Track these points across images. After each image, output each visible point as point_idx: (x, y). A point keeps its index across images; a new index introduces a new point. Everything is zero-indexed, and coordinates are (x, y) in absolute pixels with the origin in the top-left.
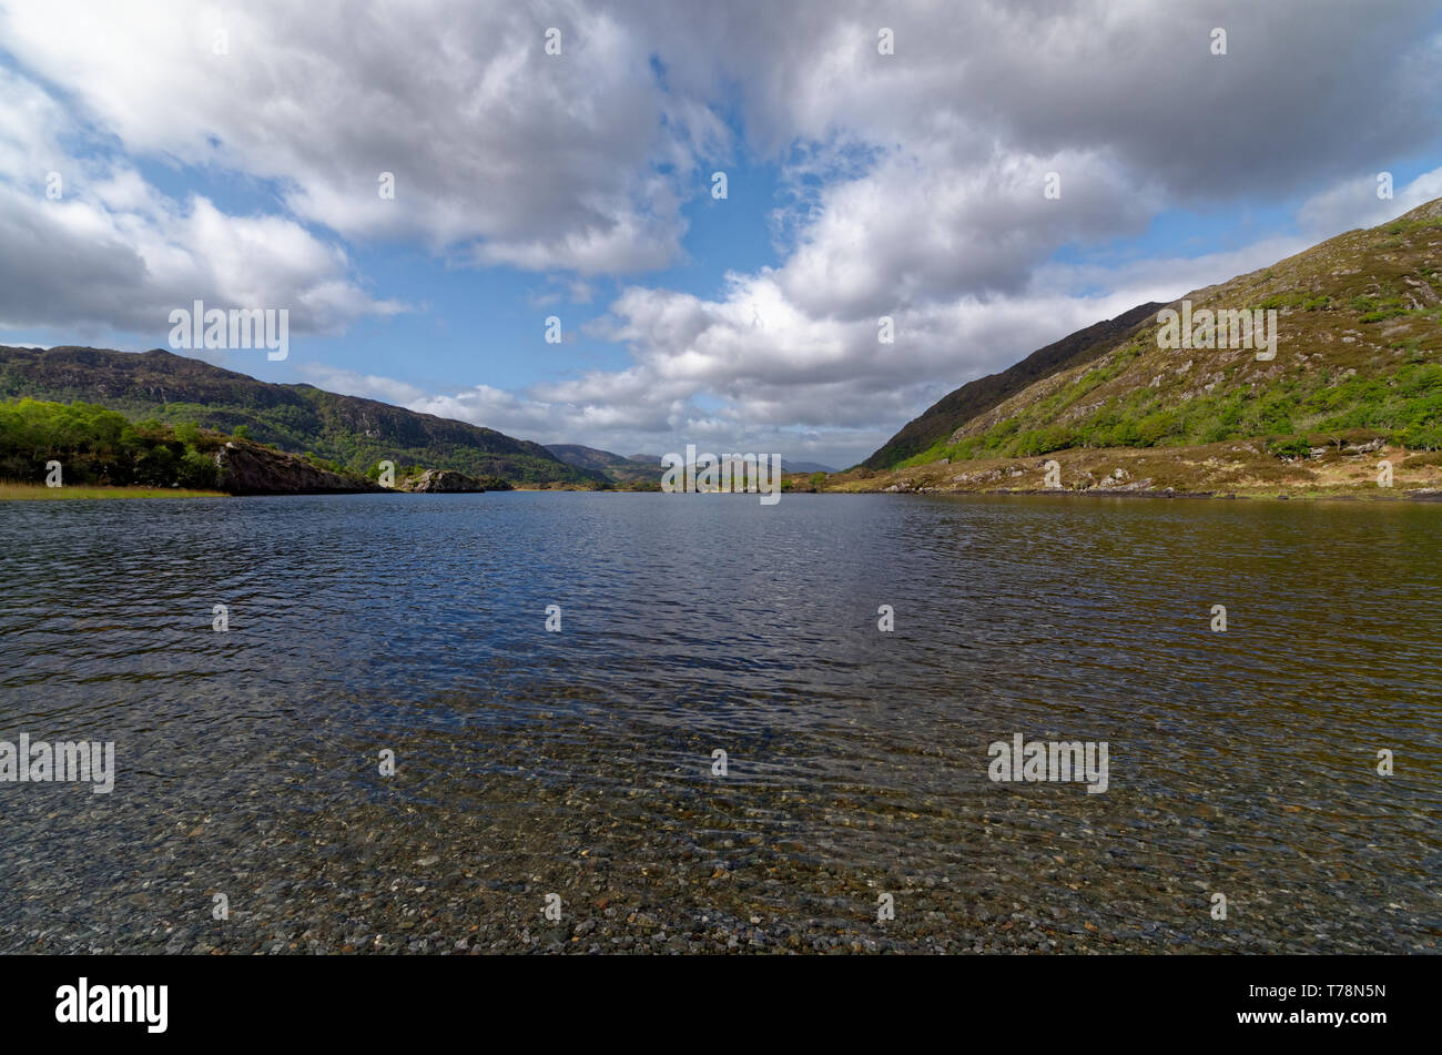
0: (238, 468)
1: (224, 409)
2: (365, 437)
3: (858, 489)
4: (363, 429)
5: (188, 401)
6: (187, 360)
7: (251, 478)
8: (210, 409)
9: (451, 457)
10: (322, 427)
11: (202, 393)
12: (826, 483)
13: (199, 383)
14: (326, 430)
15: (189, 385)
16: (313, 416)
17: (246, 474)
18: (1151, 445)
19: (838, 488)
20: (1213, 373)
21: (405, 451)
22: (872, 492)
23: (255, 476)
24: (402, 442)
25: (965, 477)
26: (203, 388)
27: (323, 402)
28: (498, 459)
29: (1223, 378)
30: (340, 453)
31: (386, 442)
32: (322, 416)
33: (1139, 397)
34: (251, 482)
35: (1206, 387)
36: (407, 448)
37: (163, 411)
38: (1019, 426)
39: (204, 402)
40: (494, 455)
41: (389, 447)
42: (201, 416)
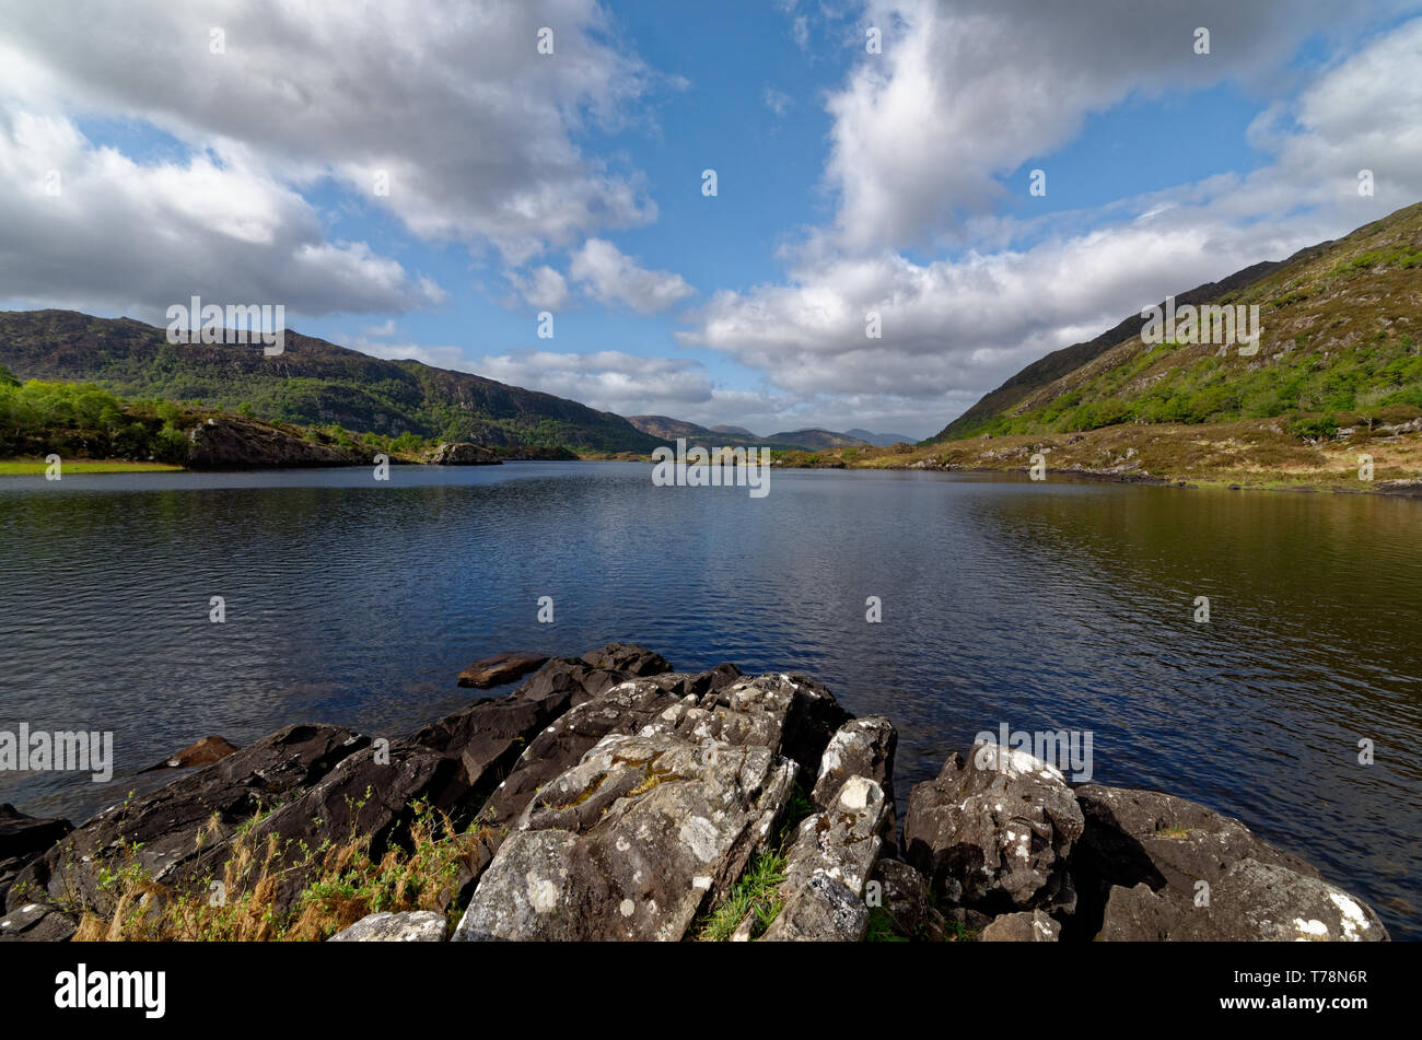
0: (214, 443)
1: (339, 383)
2: (460, 409)
3: (886, 465)
4: (458, 401)
5: (307, 376)
6: (309, 338)
7: (227, 452)
8: (326, 384)
9: (537, 427)
10: (422, 400)
11: (320, 369)
12: (856, 457)
13: (318, 360)
14: (426, 402)
15: (308, 361)
16: (414, 389)
17: (222, 448)
18: (1202, 421)
19: (867, 463)
20: (1283, 340)
21: (494, 422)
22: (898, 468)
23: (232, 450)
24: (492, 414)
25: (991, 454)
26: (320, 364)
27: (424, 377)
28: (579, 430)
29: (1294, 346)
30: (437, 423)
31: (478, 413)
32: (423, 390)
33: (1203, 367)
34: (226, 456)
35: (1275, 357)
36: (496, 419)
37: (285, 386)
38: (1081, 399)
39: (321, 376)
40: (576, 426)
41: (481, 418)
42: (317, 389)
